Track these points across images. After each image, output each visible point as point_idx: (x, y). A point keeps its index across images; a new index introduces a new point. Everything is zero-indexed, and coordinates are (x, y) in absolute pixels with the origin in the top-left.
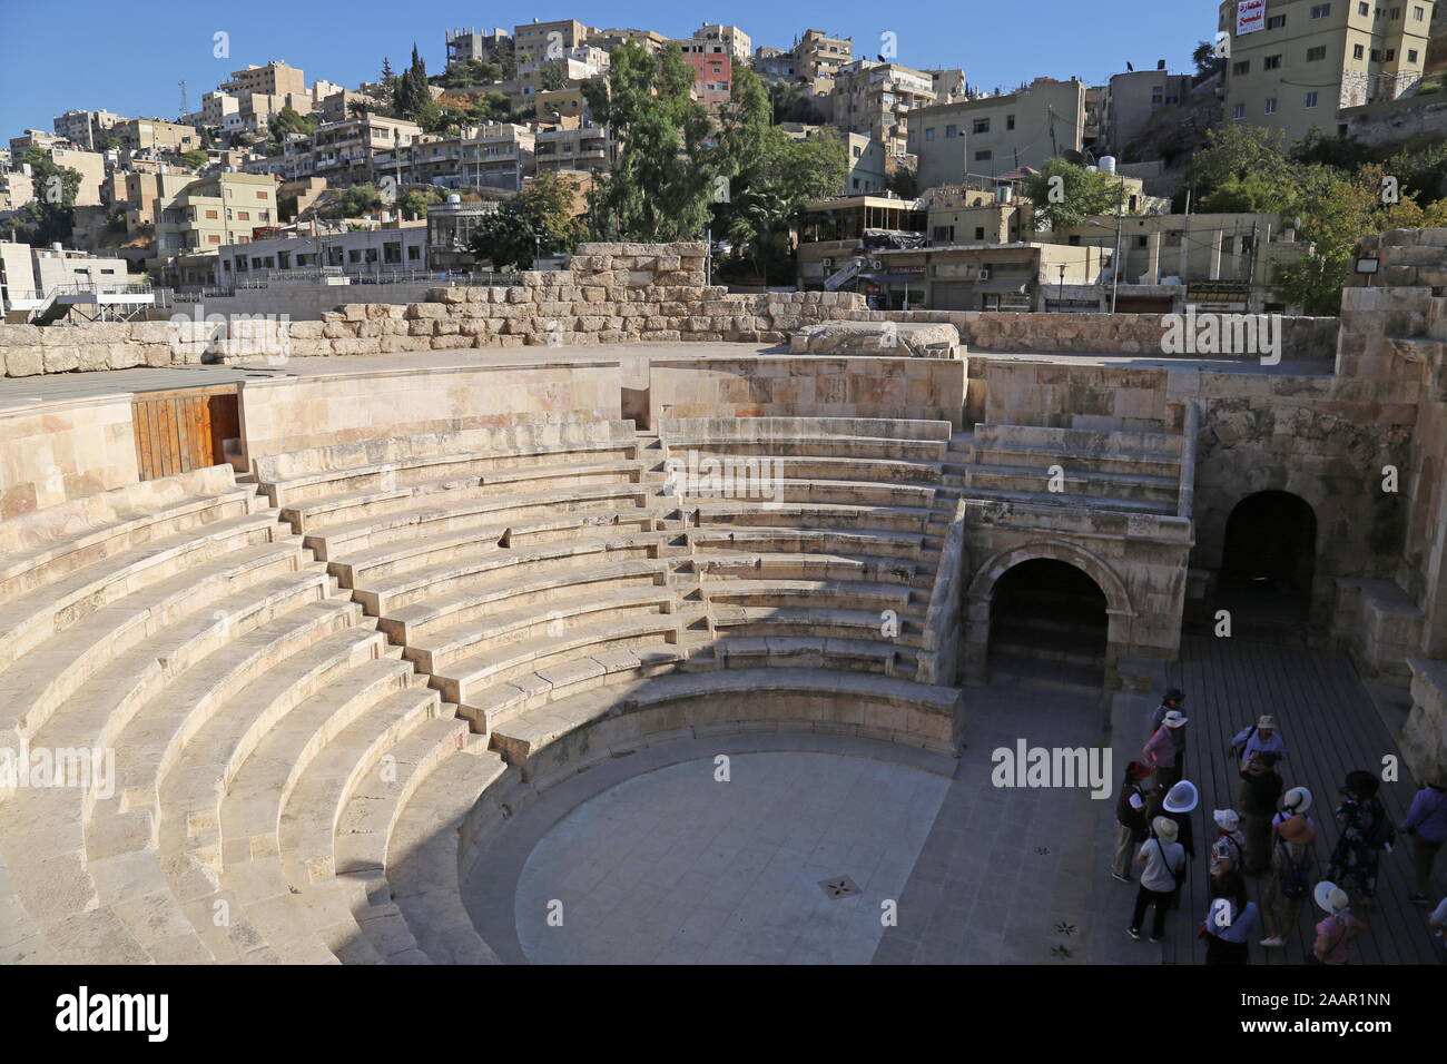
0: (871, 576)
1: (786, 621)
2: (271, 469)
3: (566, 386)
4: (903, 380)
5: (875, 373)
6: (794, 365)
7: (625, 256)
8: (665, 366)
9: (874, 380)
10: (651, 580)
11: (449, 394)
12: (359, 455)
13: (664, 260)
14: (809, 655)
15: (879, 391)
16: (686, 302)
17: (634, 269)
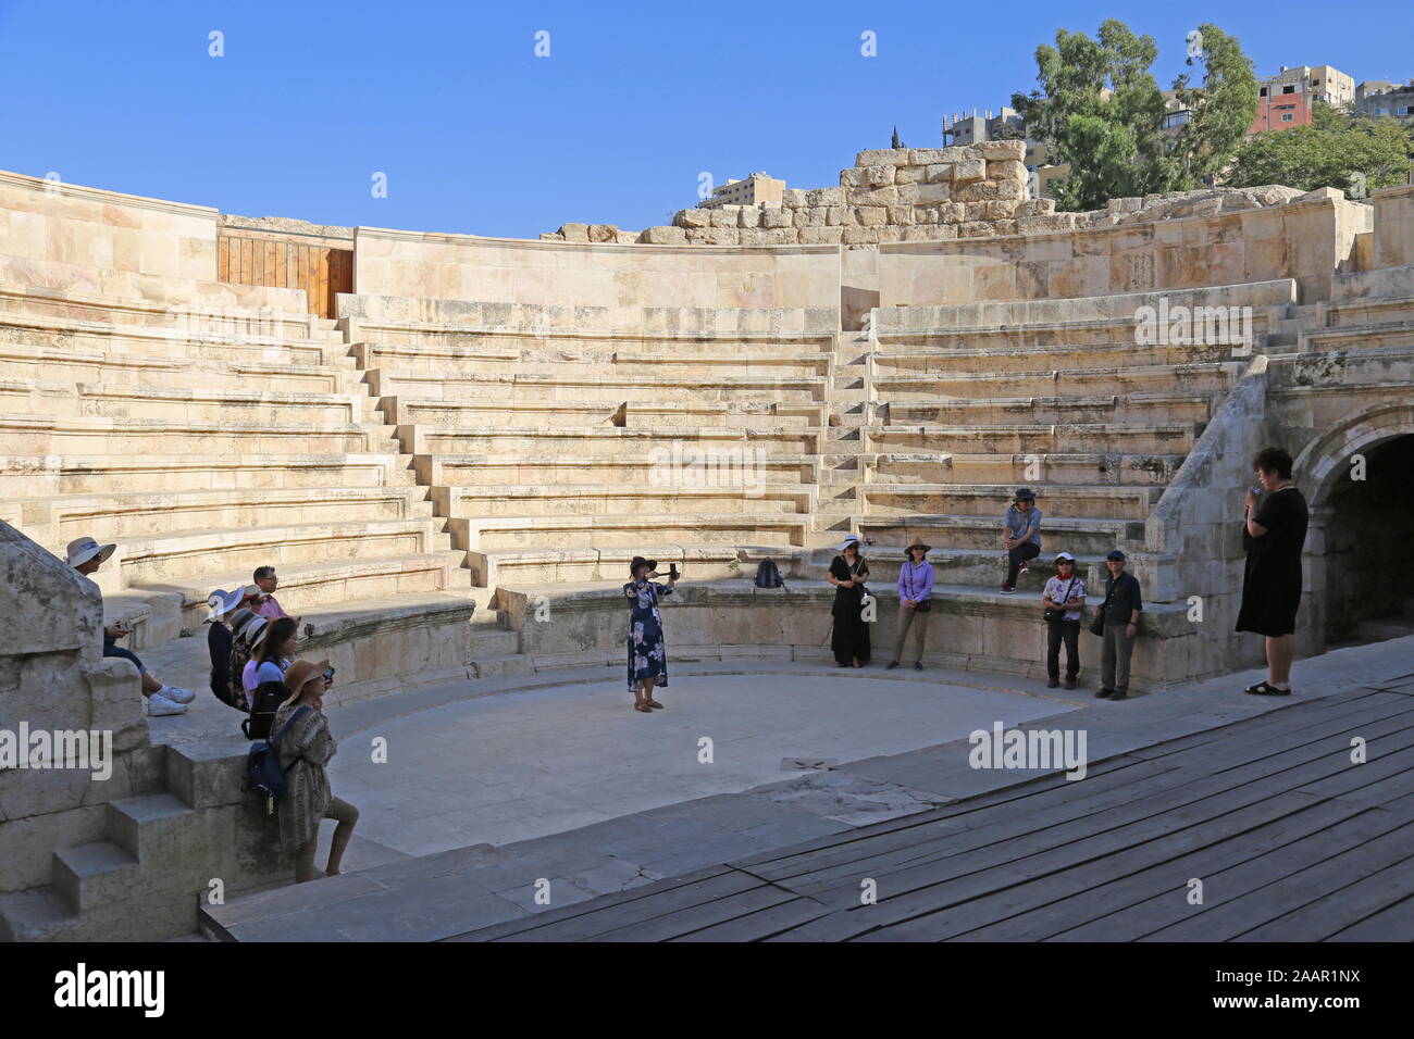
0: (1111, 475)
1: (961, 524)
2: (357, 308)
3: (767, 277)
4: (1240, 244)
5: (1198, 240)
6: (1078, 241)
7: (914, 166)
8: (900, 252)
9: (1196, 250)
10: (797, 475)
11: (616, 278)
12: (474, 315)
13: (962, 165)
14: (983, 566)
15: (1204, 264)
16: (992, 220)
17: (926, 182)
